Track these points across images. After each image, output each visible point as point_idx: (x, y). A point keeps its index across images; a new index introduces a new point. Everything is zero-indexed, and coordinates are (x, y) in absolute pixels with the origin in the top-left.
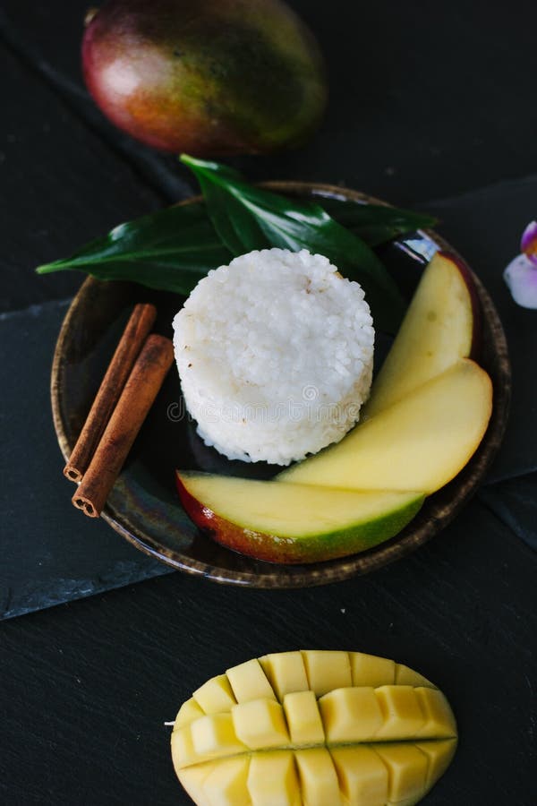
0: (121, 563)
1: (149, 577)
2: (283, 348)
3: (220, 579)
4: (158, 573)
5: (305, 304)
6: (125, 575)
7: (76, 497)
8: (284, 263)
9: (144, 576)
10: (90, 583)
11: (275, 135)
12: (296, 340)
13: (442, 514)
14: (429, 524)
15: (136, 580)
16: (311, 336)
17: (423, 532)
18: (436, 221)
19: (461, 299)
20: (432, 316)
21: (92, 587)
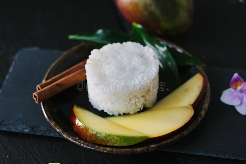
0: (42, 126)
1: (49, 135)
2: (122, 69)
3: (65, 136)
4: (52, 135)
5: (137, 60)
6: (41, 131)
7: (34, 94)
8: (139, 48)
9: (47, 134)
10: (29, 128)
11: (166, 25)
12: (127, 68)
13: (152, 146)
14: (146, 147)
15: (44, 135)
16: (134, 69)
17: (142, 149)
18: (204, 65)
19: (199, 88)
20: (186, 91)
21: (29, 130)
